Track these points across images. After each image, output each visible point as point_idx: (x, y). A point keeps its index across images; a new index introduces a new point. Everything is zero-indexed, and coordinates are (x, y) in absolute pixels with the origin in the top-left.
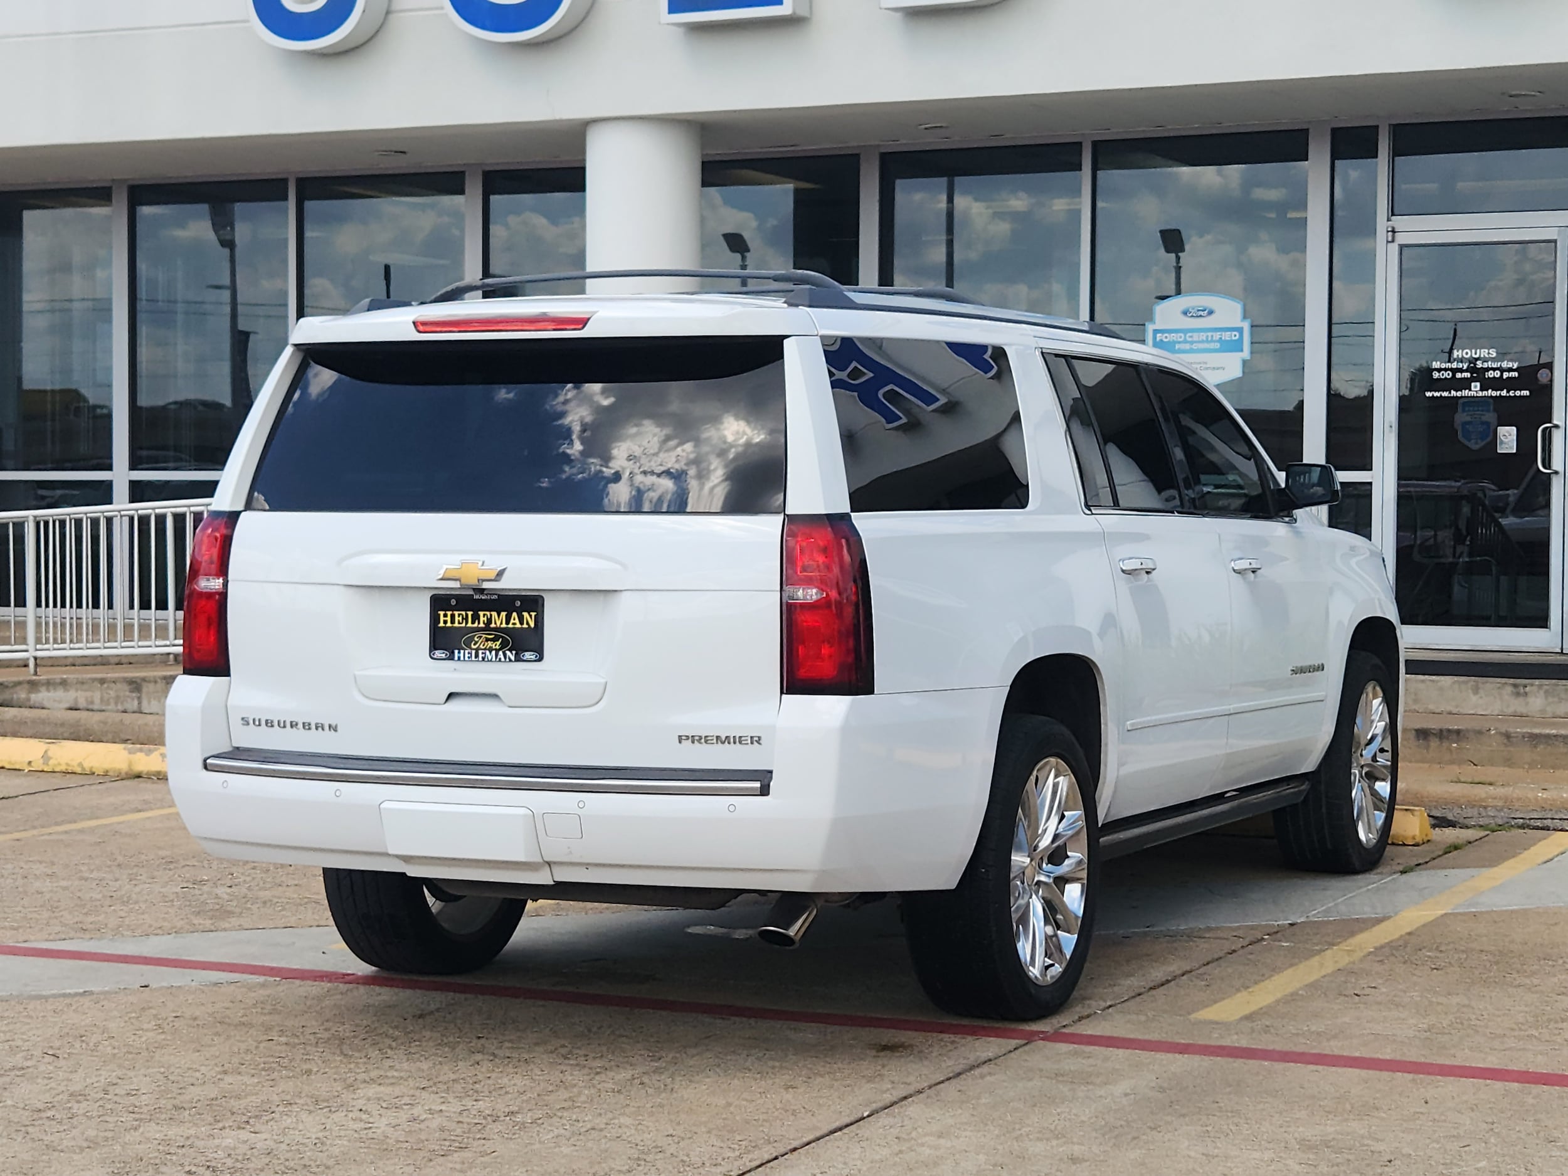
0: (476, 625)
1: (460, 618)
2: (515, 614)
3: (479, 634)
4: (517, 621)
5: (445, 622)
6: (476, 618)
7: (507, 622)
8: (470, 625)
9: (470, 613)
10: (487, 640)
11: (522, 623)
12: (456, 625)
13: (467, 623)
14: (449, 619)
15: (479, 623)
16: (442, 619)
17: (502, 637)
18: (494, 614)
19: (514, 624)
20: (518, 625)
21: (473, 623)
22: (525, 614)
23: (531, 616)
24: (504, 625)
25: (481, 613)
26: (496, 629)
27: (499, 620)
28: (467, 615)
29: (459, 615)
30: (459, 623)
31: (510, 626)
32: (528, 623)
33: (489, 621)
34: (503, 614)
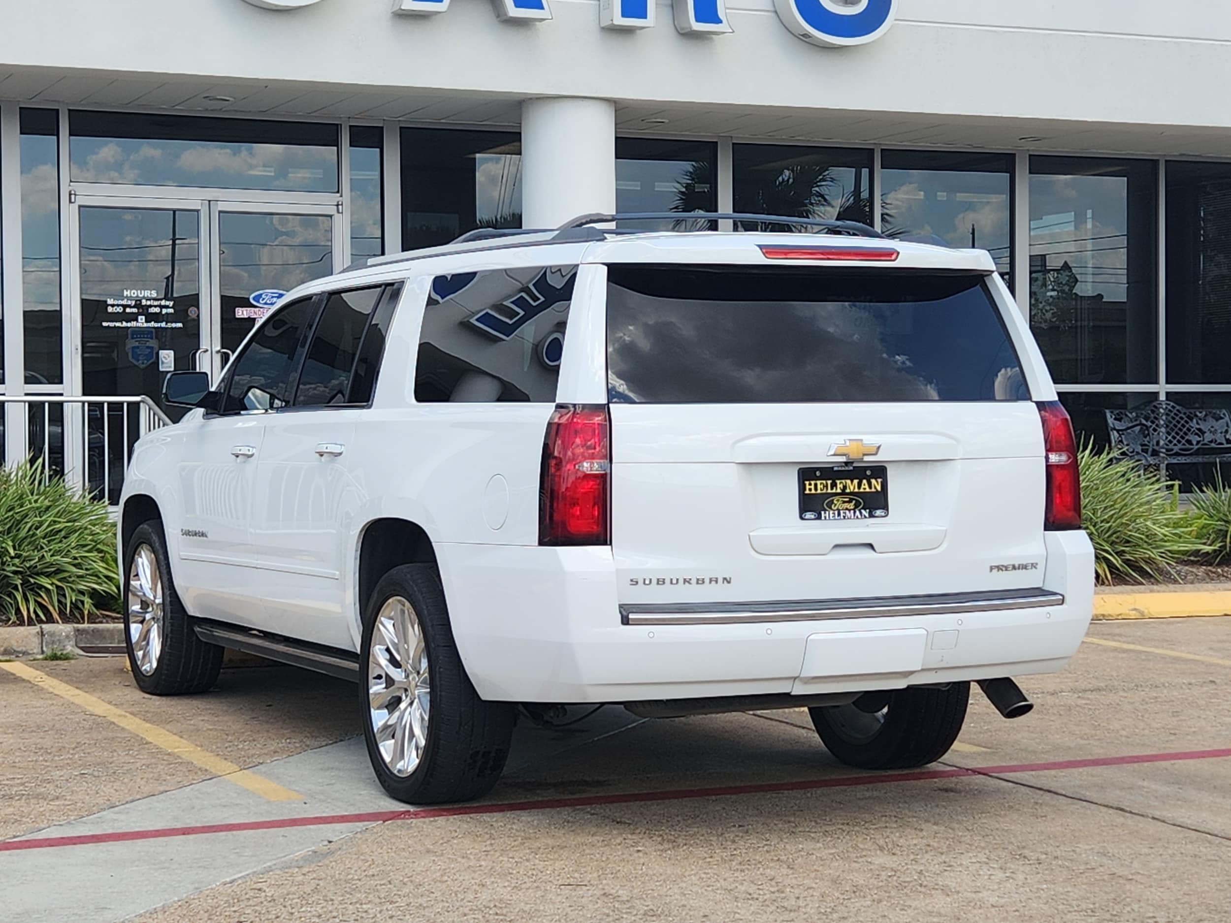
0: (834, 491)
1: (822, 486)
2: (865, 481)
3: (837, 497)
4: (867, 486)
5: (810, 490)
6: (834, 485)
7: (859, 487)
8: (829, 491)
9: (829, 482)
10: (844, 502)
11: (870, 487)
12: (819, 491)
13: (827, 489)
14: (813, 487)
15: (836, 489)
16: (808, 487)
17: (854, 499)
18: (849, 482)
19: (865, 489)
20: (868, 490)
21: (832, 489)
22: (873, 481)
23: (877, 482)
24: (856, 490)
25: (838, 482)
26: (851, 493)
27: (852, 486)
28: (827, 484)
29: (821, 484)
30: (821, 490)
31: (862, 490)
32: (875, 488)
33: (845, 487)
34: (856, 482)
